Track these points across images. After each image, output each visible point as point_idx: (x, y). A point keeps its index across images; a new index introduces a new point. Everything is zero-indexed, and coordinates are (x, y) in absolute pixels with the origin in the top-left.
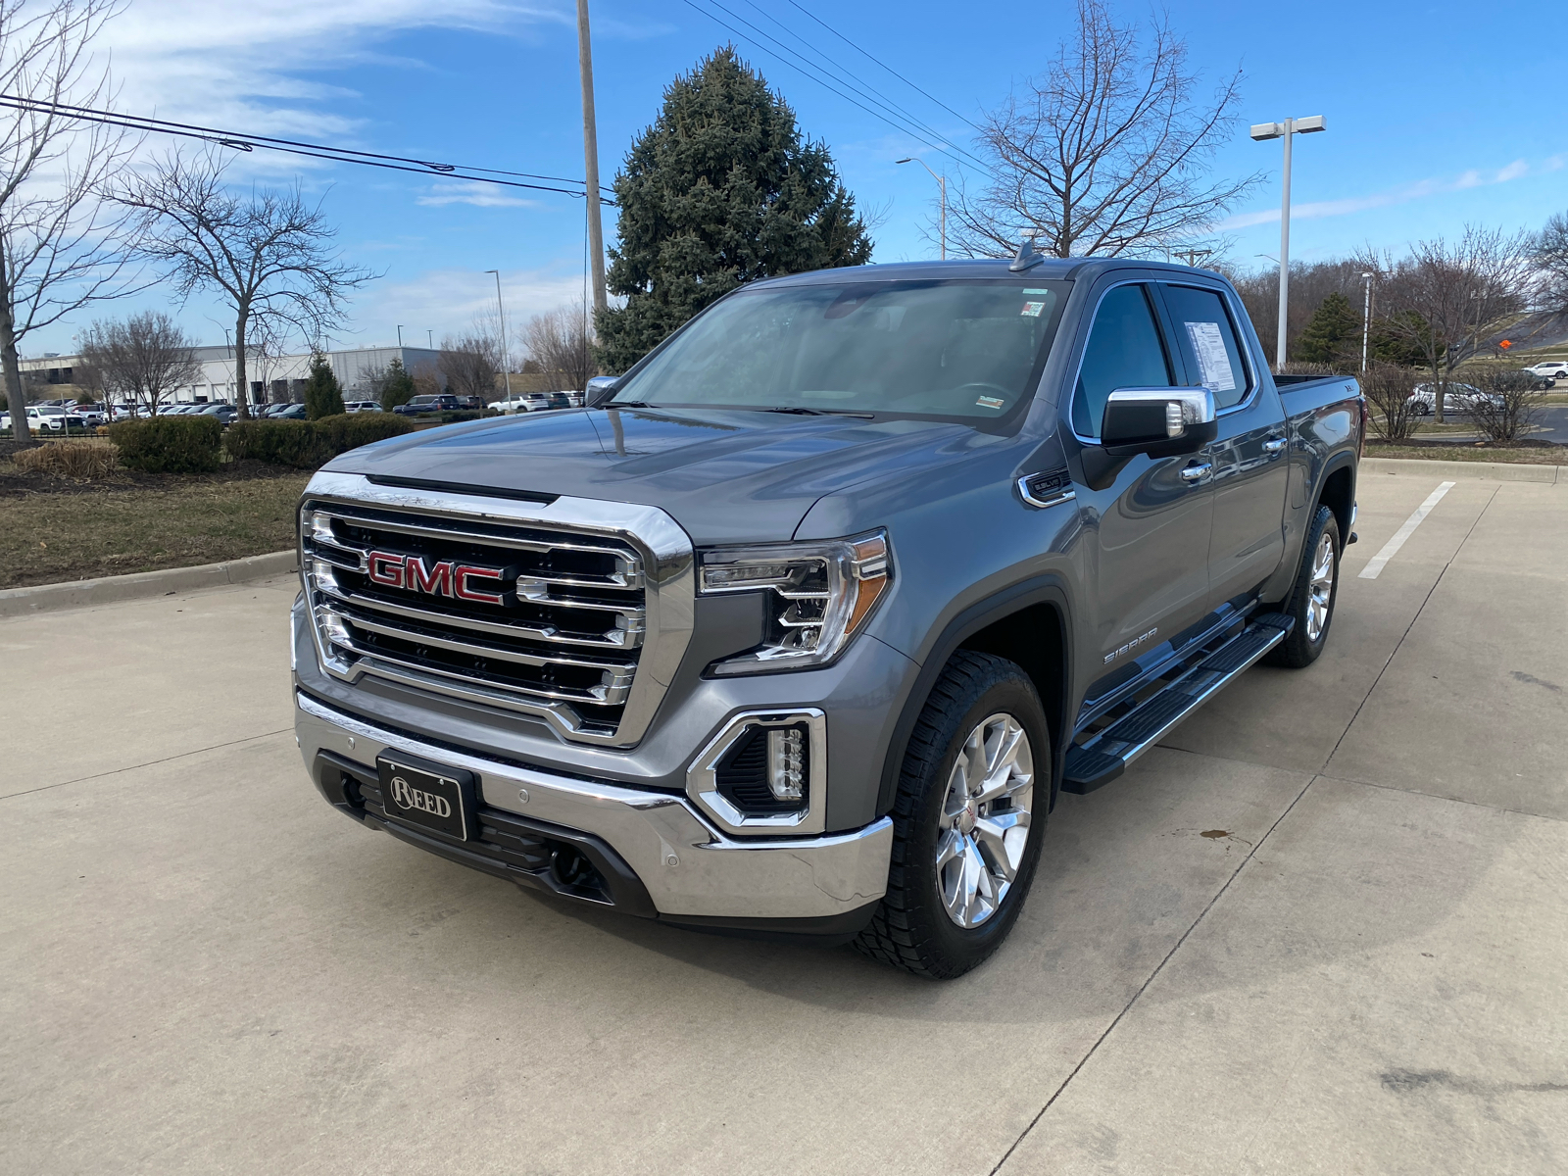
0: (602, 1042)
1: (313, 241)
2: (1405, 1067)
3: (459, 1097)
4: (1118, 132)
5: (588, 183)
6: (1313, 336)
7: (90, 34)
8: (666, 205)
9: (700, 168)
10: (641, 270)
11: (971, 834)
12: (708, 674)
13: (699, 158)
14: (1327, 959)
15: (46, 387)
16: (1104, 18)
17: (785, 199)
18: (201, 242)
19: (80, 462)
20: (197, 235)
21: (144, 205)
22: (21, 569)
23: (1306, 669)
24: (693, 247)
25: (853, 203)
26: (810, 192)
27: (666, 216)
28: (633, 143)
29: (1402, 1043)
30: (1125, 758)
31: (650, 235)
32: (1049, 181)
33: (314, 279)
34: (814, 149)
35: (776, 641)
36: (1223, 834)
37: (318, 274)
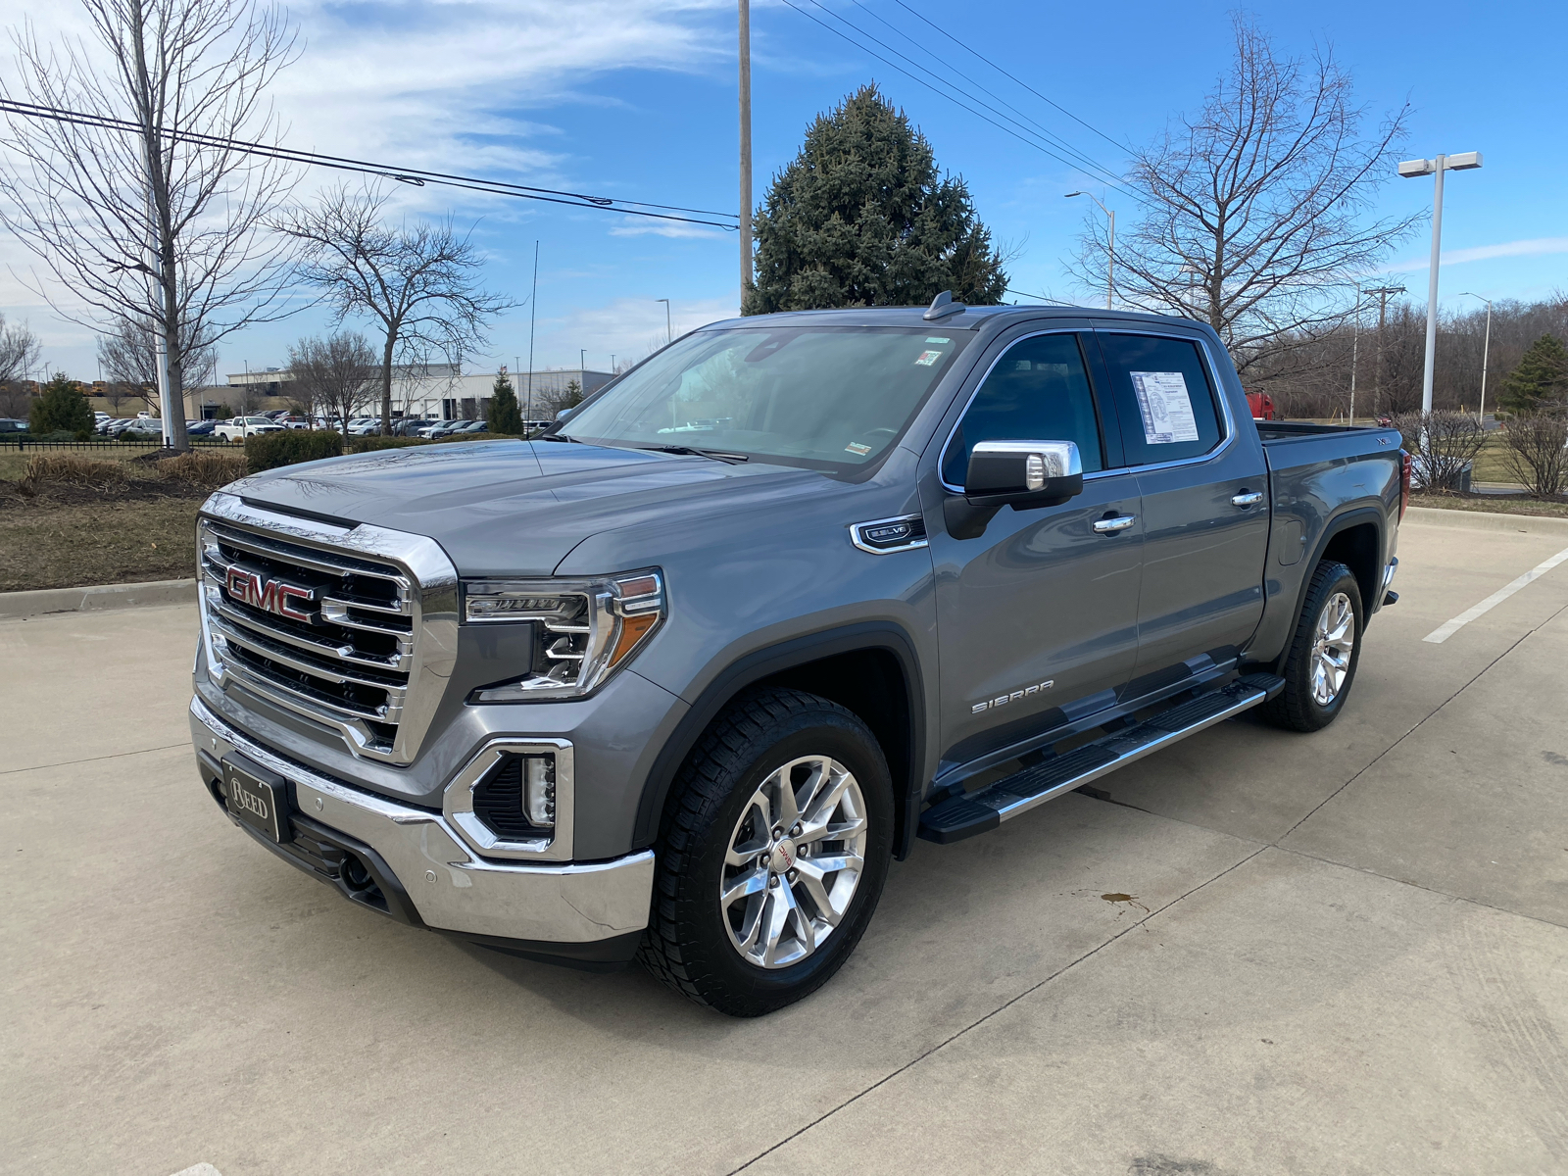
0: (381, 1045)
1: (460, 270)
2: (1167, 1153)
3: (220, 1083)
4: (1275, 168)
5: (742, 217)
6: (1521, 380)
7: (263, 83)
8: (799, 240)
9: (835, 204)
10: (774, 302)
11: (787, 874)
12: (473, 699)
13: (834, 194)
14: (1154, 1035)
15: (264, 399)
16: (1265, 52)
17: (918, 234)
18: (358, 270)
19: (211, 471)
20: (354, 264)
21: (309, 236)
22: (127, 566)
23: (1314, 734)
24: (821, 281)
25: (988, 239)
26: (945, 227)
27: (799, 250)
28: (774, 180)
29: (1180, 1129)
30: (1001, 812)
31: (784, 269)
32: (1201, 217)
33: (458, 305)
34: (952, 185)
35: (544, 672)
36: (1126, 898)
37: (464, 302)
